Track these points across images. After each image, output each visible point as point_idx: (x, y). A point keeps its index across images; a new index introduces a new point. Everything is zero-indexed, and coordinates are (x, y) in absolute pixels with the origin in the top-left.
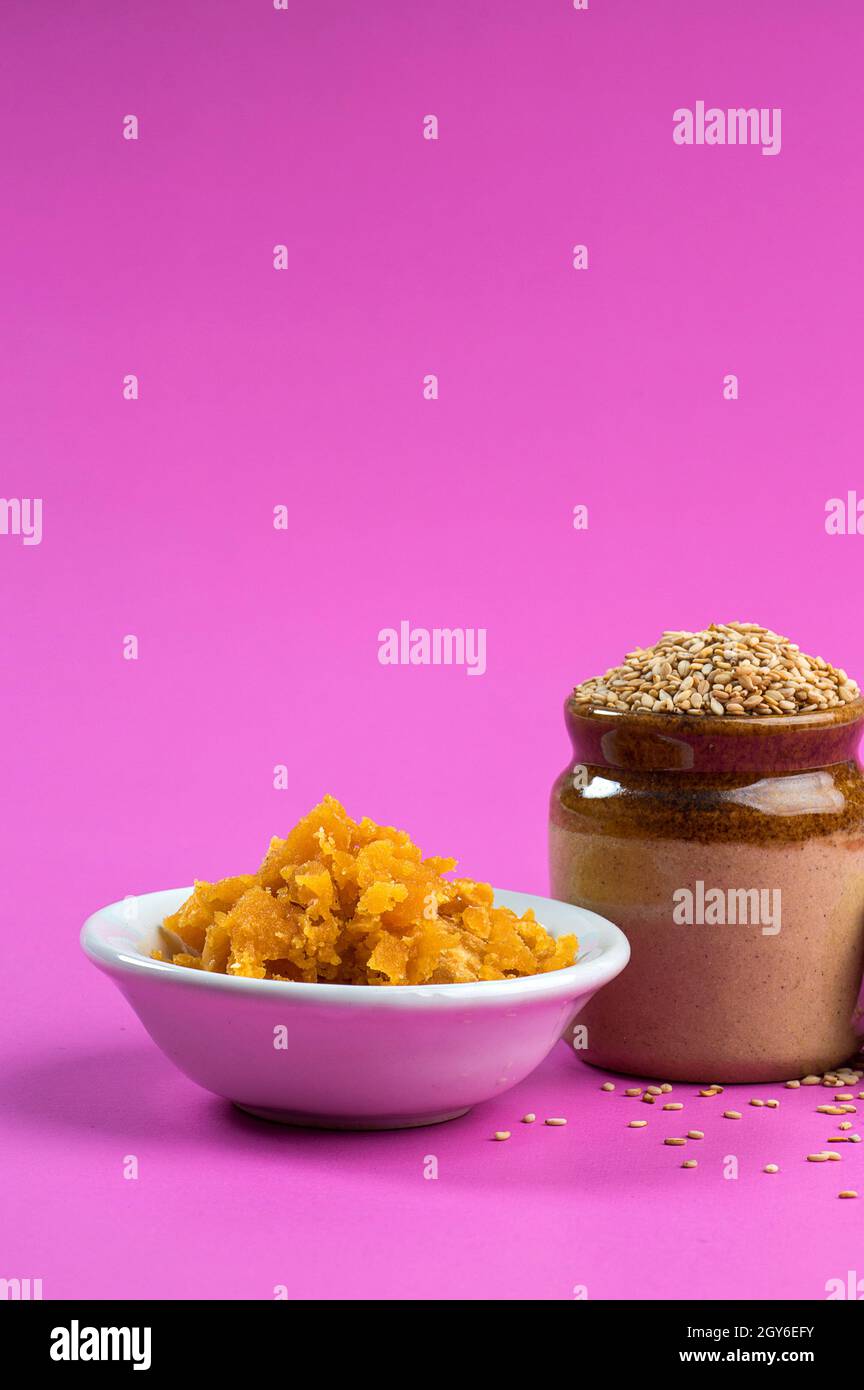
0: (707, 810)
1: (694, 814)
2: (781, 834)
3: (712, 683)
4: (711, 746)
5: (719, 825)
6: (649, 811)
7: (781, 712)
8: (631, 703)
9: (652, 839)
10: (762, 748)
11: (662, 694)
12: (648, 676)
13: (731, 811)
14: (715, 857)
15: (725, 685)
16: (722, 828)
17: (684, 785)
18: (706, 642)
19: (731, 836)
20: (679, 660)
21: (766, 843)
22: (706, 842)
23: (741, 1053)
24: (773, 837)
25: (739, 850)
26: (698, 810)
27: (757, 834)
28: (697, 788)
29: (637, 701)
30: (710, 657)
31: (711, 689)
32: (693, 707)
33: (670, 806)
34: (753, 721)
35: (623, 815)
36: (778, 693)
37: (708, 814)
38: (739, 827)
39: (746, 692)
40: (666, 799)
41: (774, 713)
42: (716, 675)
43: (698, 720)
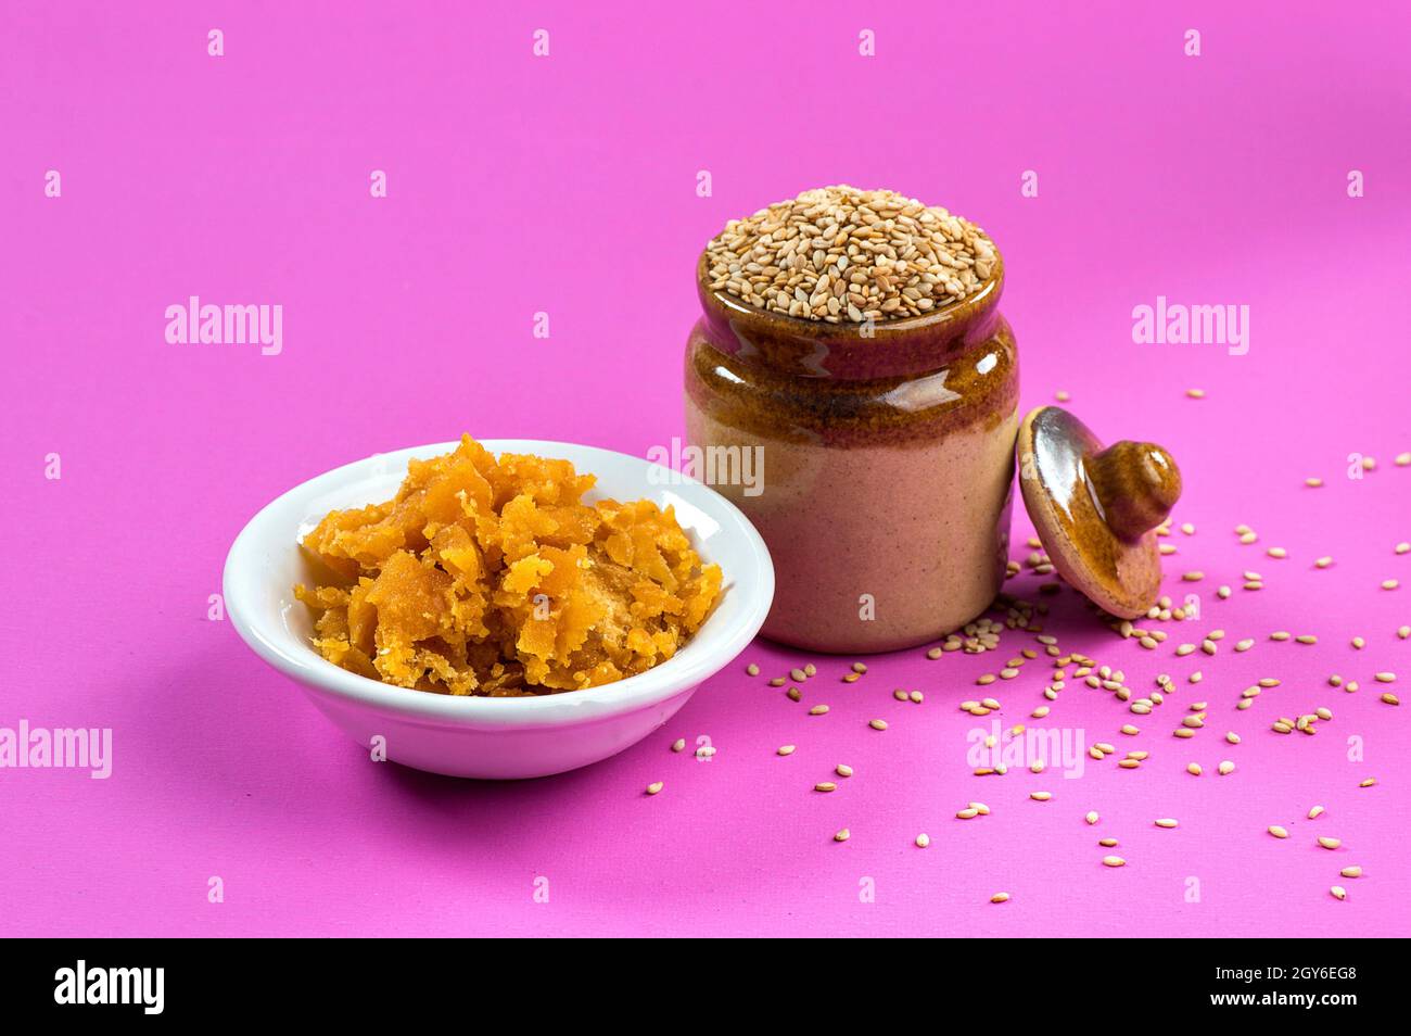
0: (846, 417)
1: (833, 422)
2: (921, 435)
3: (849, 282)
4: (850, 354)
5: (859, 430)
6: (788, 415)
7: (918, 313)
8: (766, 299)
9: (791, 442)
10: (901, 352)
11: (799, 293)
12: (782, 263)
13: (871, 418)
14: (855, 460)
15: (862, 286)
16: (862, 434)
17: (823, 388)
18: (840, 223)
19: (871, 441)
20: (814, 249)
21: (907, 444)
22: (847, 448)
23: (884, 633)
24: (913, 438)
25: (880, 453)
26: (837, 417)
27: (897, 437)
28: (836, 392)
29: (773, 300)
30: (846, 244)
31: (848, 290)
32: (829, 314)
33: (808, 411)
34: (892, 327)
35: (761, 416)
36: (915, 290)
37: (848, 421)
38: (879, 432)
39: (882, 295)
40: (805, 404)
41: (913, 315)
42: (852, 272)
43: (836, 329)
